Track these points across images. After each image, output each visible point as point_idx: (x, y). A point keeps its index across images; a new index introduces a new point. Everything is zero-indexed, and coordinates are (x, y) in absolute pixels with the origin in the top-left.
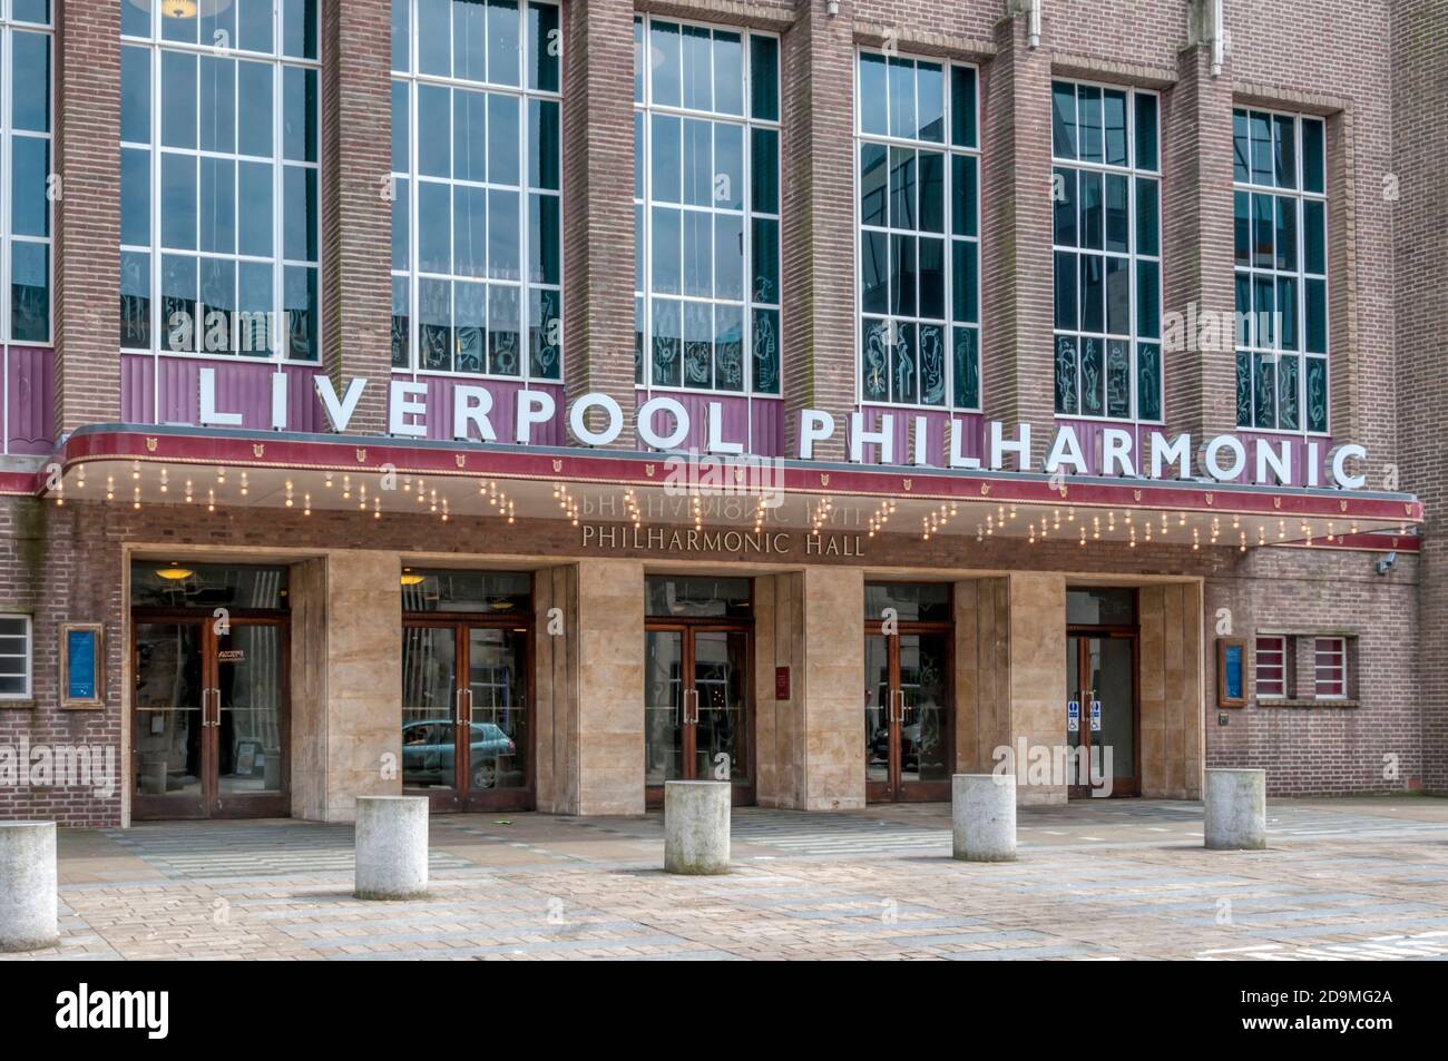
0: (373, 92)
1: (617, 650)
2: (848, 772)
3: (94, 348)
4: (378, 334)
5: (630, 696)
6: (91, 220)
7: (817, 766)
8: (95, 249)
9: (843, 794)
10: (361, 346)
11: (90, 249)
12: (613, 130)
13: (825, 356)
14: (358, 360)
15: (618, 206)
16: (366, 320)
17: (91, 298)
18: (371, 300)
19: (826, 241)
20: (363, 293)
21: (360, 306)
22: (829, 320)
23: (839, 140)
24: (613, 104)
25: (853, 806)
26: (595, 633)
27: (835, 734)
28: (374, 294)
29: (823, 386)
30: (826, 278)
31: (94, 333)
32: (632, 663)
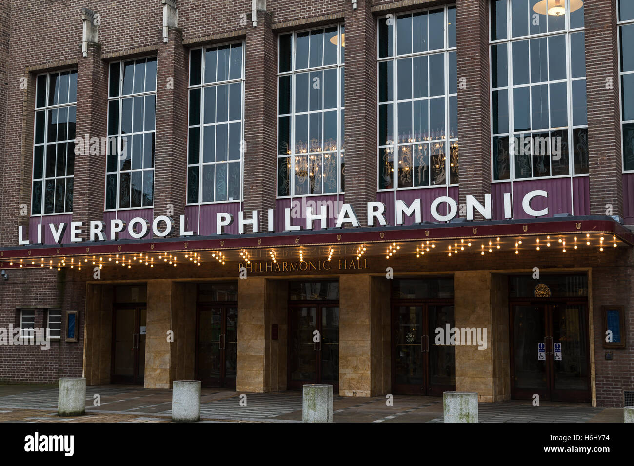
0: (167, 100)
1: (253, 318)
2: (361, 378)
3: (81, 213)
4: (166, 193)
5: (258, 338)
6: (81, 168)
7: (345, 374)
8: (82, 178)
9: (358, 389)
10: (161, 199)
11: (80, 178)
12: (255, 91)
13: (351, 172)
14: (159, 204)
15: (257, 122)
16: (163, 188)
17: (81, 195)
18: (164, 181)
19: (351, 117)
20: (162, 178)
21: (161, 183)
22: (353, 155)
23: (358, 67)
24: (255, 79)
25: (364, 395)
26: (244, 310)
27: (355, 358)
28: (166, 178)
29: (349, 187)
30: (351, 134)
31: (81, 208)
32: (259, 323)
